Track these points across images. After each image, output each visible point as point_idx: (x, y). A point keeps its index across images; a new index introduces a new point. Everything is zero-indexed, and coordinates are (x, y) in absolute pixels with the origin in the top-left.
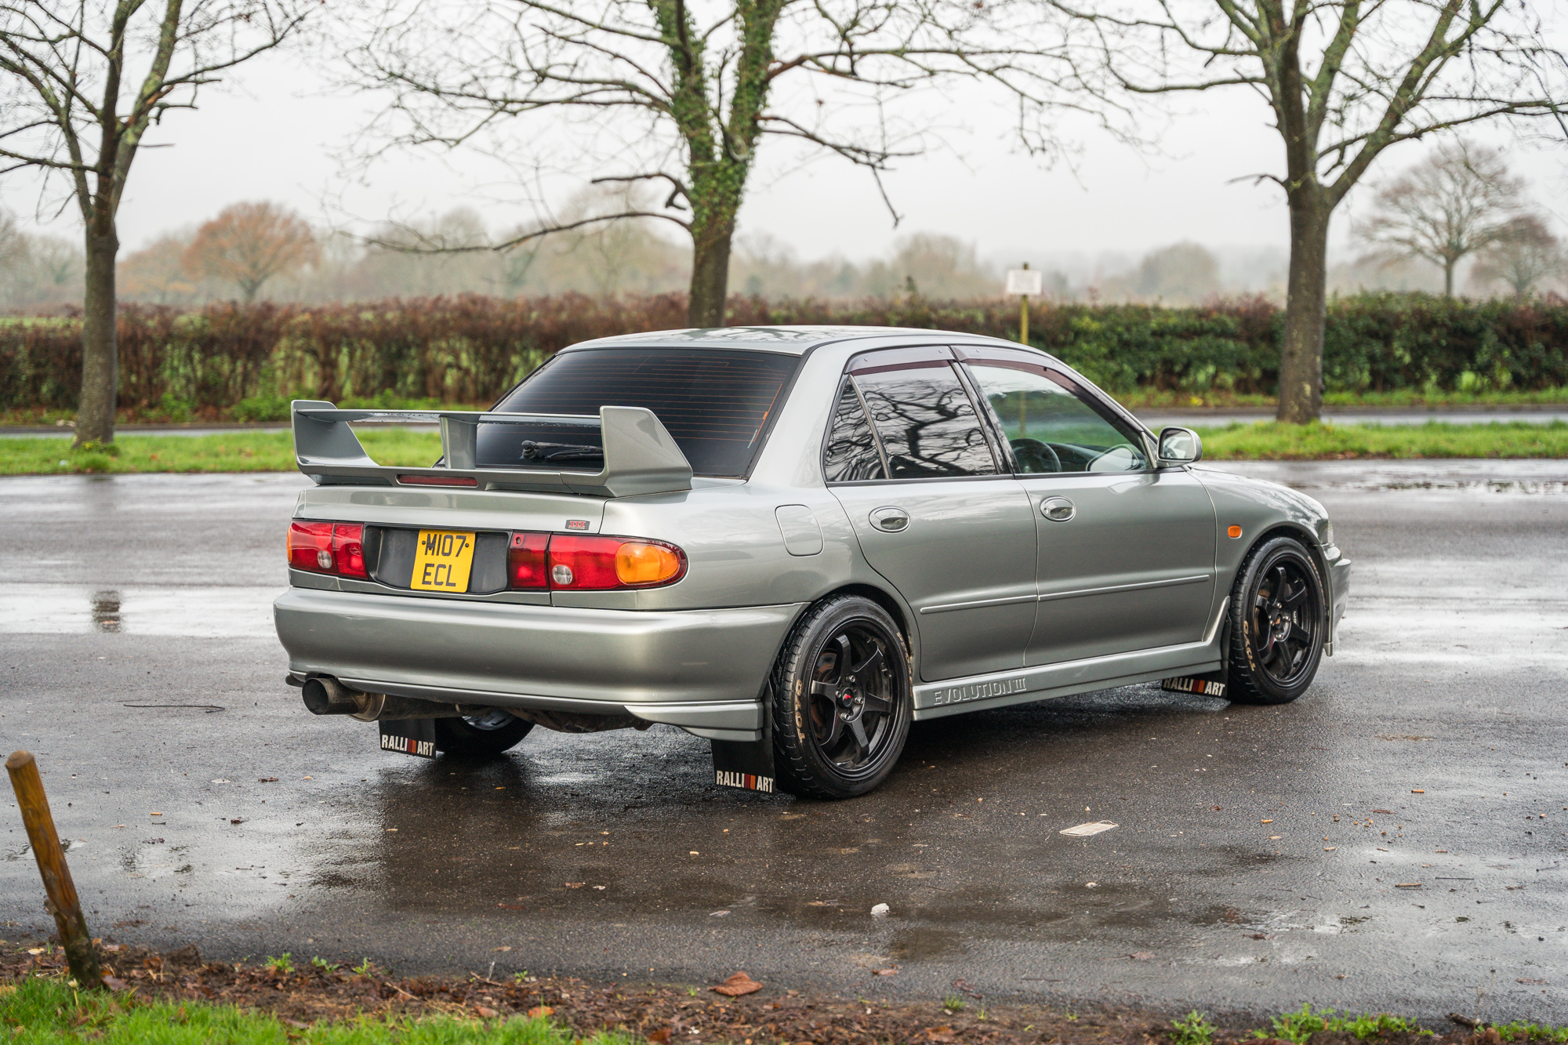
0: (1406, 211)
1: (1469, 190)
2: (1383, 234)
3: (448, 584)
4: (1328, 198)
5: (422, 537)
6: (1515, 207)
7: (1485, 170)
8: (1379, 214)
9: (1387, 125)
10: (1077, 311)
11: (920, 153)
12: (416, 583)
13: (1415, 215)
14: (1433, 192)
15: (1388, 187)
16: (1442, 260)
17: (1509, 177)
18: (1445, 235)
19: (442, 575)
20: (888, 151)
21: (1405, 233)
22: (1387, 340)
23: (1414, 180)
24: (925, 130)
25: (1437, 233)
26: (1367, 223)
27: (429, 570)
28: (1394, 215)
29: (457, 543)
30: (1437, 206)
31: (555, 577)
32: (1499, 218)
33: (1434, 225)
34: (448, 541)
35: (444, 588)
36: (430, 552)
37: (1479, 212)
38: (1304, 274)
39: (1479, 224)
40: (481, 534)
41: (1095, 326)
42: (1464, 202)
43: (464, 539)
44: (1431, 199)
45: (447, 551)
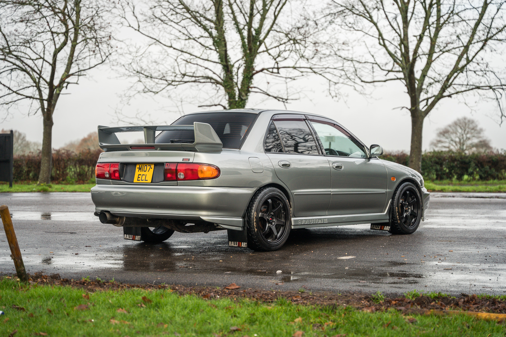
0: (447, 138)
1: (466, 132)
2: (440, 145)
3: (145, 180)
4: (423, 114)
5: (138, 166)
6: (480, 137)
7: (471, 126)
8: (439, 139)
9: (441, 92)
11: (299, 99)
12: (135, 180)
13: (450, 140)
14: (455, 132)
15: (442, 131)
17: (478, 128)
18: (459, 145)
19: (144, 177)
20: (289, 98)
21: (447, 145)
22: (441, 165)
23: (449, 129)
24: (300, 92)
25: (456, 145)
26: (435, 142)
27: (139, 176)
28: (443, 139)
29: (148, 167)
30: (456, 137)
31: (179, 176)
32: (475, 141)
33: (455, 142)
35: (144, 181)
36: (140, 171)
38: (416, 137)
39: (469, 142)
40: (157, 165)
42: (464, 136)
43: (151, 166)
44: (454, 135)
45: (145, 170)
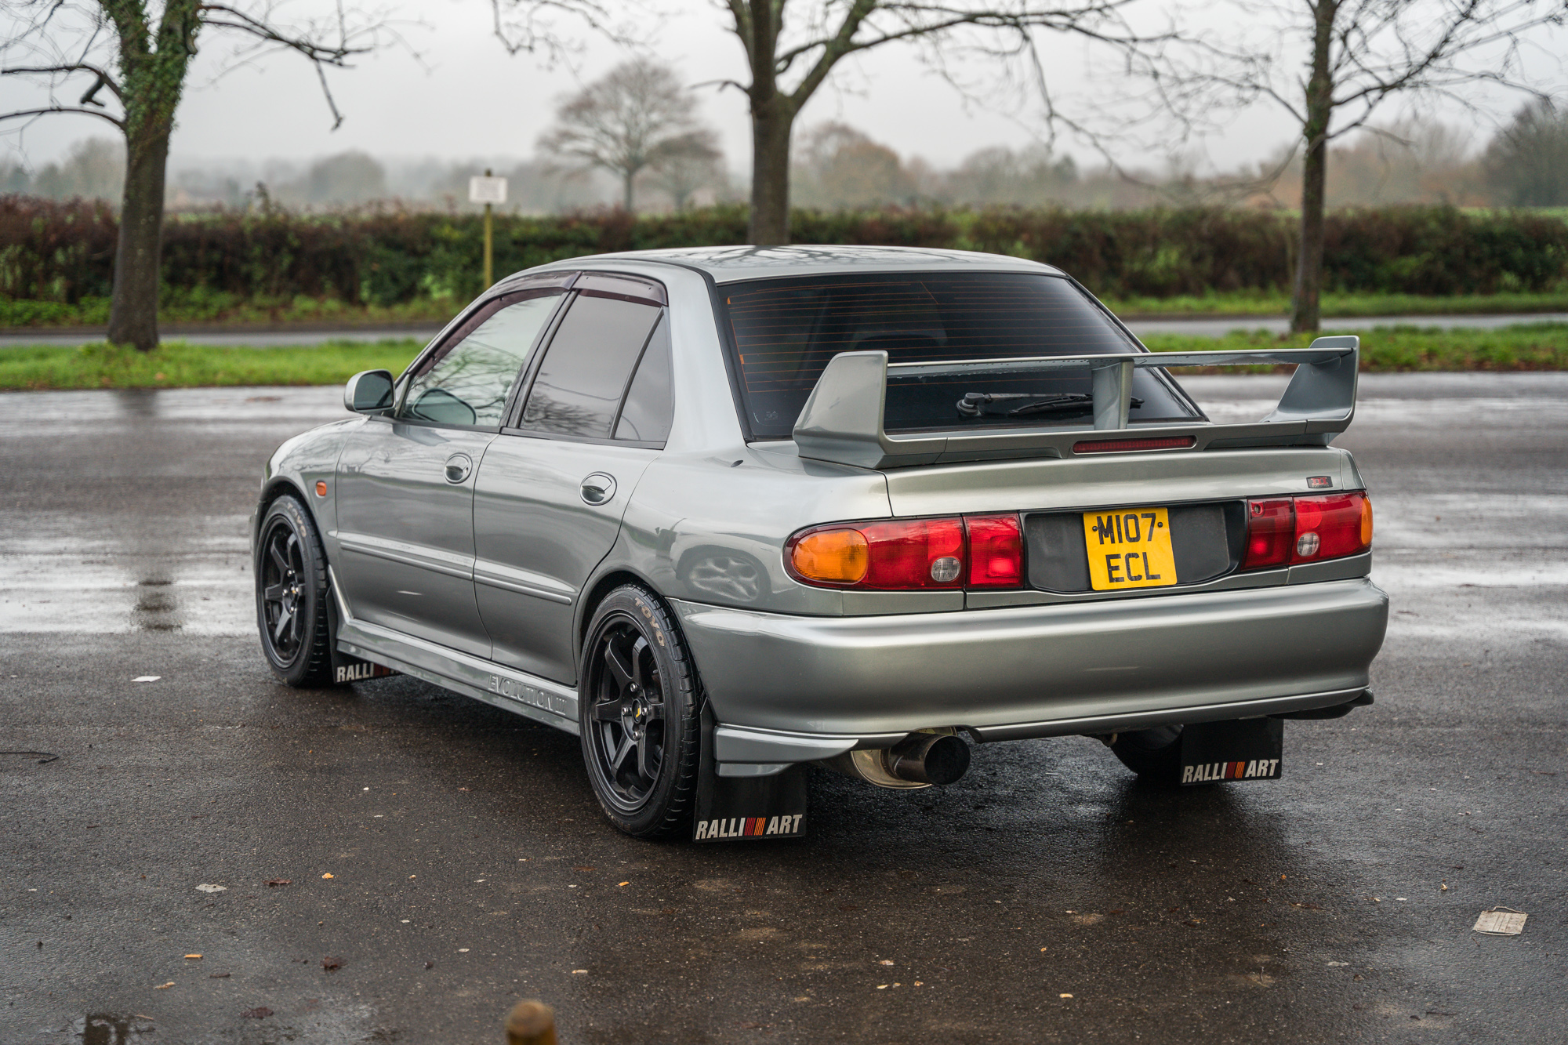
0: (589, 124)
1: (647, 105)
2: (568, 146)
3: (1149, 577)
5: (1090, 522)
6: (687, 122)
7: (661, 88)
8: (563, 126)
9: (847, 31)
10: (434, 220)
12: (1099, 580)
13: (597, 130)
14: (615, 107)
15: (572, 102)
16: (623, 171)
17: (683, 94)
18: (624, 146)
19: (1137, 567)
20: (348, 46)
21: (588, 145)
23: (596, 96)
25: (618, 146)
26: (553, 136)
27: (1114, 562)
28: (578, 128)
29: (1145, 523)
30: (618, 120)
32: (673, 132)
34: (1131, 522)
35: (1141, 583)
36: (1107, 540)
37: (654, 127)
39: (655, 138)
40: (1176, 509)
41: (457, 235)
42: (642, 117)
43: (1153, 517)
44: (612, 114)
45: (1133, 534)
